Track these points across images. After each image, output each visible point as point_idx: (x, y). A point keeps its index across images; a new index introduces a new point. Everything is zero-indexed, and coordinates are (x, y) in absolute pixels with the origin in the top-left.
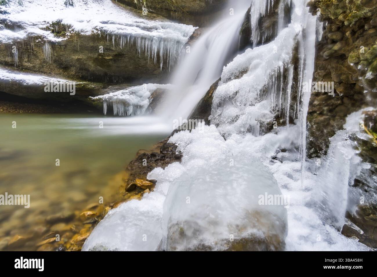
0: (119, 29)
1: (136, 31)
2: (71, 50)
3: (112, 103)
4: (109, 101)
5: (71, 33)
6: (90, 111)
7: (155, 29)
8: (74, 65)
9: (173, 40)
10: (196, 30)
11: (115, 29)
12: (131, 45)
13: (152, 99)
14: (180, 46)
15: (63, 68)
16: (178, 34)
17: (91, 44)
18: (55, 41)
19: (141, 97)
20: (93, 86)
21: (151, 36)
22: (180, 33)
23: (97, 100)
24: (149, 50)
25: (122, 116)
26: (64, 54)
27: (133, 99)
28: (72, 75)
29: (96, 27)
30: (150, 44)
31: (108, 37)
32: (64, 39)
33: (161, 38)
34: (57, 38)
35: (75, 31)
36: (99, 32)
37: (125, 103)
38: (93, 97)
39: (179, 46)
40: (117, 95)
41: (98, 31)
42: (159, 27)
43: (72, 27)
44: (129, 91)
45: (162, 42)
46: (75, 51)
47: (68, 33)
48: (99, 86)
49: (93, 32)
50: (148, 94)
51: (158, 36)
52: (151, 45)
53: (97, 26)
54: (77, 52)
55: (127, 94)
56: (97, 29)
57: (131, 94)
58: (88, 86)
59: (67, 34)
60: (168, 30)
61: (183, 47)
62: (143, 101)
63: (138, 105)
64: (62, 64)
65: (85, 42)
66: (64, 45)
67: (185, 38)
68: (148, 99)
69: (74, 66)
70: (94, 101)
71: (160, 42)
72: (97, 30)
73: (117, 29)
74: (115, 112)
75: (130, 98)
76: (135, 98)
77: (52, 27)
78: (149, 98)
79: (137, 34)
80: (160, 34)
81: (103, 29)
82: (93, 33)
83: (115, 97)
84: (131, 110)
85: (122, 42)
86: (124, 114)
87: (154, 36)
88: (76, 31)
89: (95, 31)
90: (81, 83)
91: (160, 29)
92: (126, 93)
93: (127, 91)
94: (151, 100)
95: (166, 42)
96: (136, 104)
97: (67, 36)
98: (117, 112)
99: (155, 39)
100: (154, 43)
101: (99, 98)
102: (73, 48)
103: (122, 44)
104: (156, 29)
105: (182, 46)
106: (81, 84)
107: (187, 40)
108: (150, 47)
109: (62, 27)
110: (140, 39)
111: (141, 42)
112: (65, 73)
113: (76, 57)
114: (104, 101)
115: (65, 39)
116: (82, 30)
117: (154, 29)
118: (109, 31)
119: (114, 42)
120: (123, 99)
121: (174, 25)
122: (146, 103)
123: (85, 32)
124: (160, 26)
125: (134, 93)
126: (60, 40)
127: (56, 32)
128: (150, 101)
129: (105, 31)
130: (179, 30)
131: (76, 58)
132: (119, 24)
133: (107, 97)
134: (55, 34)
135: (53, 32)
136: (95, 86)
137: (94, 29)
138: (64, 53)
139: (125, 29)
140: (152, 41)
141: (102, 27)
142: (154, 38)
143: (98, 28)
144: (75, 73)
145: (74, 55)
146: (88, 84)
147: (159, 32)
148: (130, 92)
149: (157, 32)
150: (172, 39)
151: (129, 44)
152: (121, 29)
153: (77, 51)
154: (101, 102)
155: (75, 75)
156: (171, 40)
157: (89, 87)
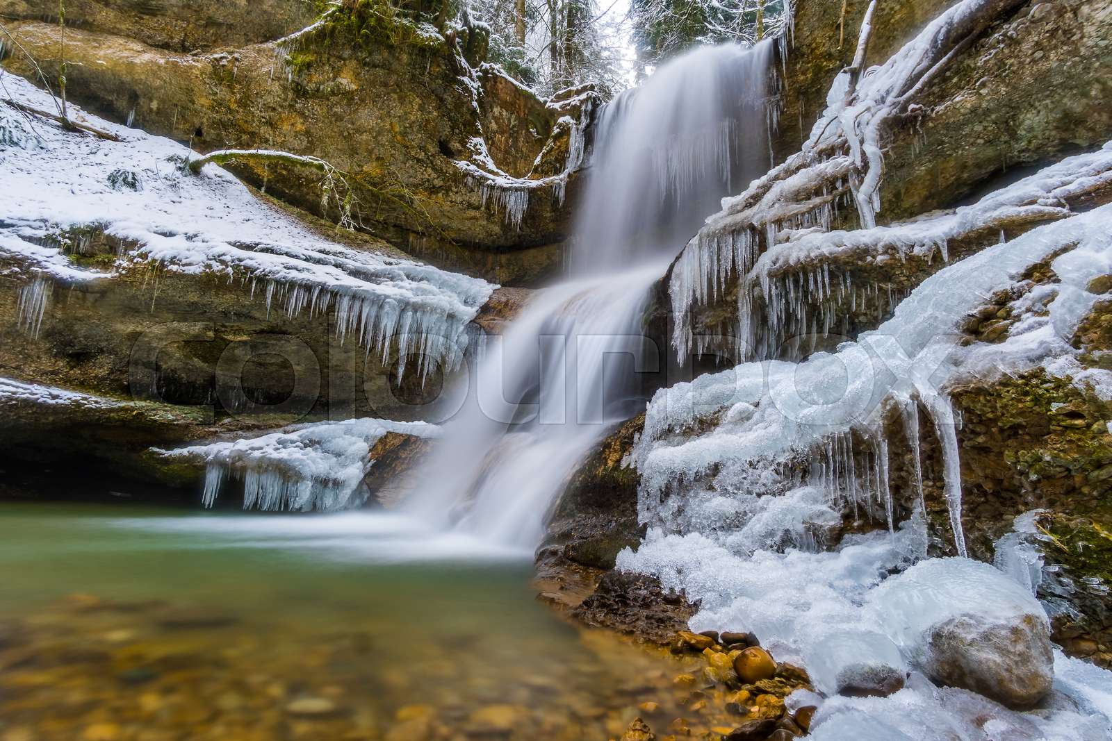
0: (288, 269)
1: (337, 279)
2: (117, 307)
3: (244, 469)
4: (233, 463)
5: (135, 261)
6: (119, 494)
7: (388, 278)
8: (113, 349)
9: (439, 311)
10: (495, 291)
11: (280, 268)
12: (320, 313)
13: (373, 462)
14: (454, 327)
15: (69, 355)
16: (450, 297)
17: (193, 297)
18: (71, 278)
19: (338, 455)
20: (171, 417)
21: (378, 296)
22: (455, 296)
23: (181, 460)
24: (370, 328)
25: (271, 512)
26: (90, 317)
27: (314, 463)
28: (96, 377)
29: (219, 256)
30: (373, 313)
31: (254, 285)
32: (102, 275)
33: (407, 304)
34: (76, 269)
35: (149, 259)
36: (230, 270)
37: (286, 472)
38: (163, 451)
39: (452, 325)
40: (261, 448)
41: (227, 267)
42: (399, 275)
43: (139, 248)
44: (300, 436)
45: (410, 313)
46: (132, 310)
47: (121, 262)
48: (189, 415)
49: (209, 266)
50: (362, 447)
51: (398, 297)
52: (378, 317)
53: (224, 254)
54: (136, 314)
55: (294, 445)
56: (223, 262)
57: (306, 446)
58: (155, 415)
59: (118, 262)
60: (424, 285)
61: (464, 330)
62: (344, 466)
63: (329, 480)
64: (72, 342)
65: (174, 289)
66: (97, 292)
67: (470, 308)
68: (361, 463)
69: (112, 352)
70: (166, 461)
71: (403, 311)
72: (222, 265)
73: (285, 267)
74: (248, 500)
75: (305, 457)
76: (322, 459)
77: (69, 238)
78: (363, 459)
79: (341, 286)
80: (404, 291)
81: (242, 263)
82: (208, 270)
83: (257, 454)
84: (305, 492)
85: (296, 302)
86: (277, 506)
87: (387, 297)
88: (154, 260)
89: (217, 267)
90: (132, 404)
91: (402, 280)
92: (293, 442)
93: (294, 436)
94: (370, 464)
95: (419, 314)
96: (322, 475)
97: (118, 268)
98: (255, 497)
99: (388, 302)
100: (387, 313)
101: (192, 453)
102: (126, 302)
103: (295, 309)
104: (392, 279)
105: (461, 328)
106: (132, 409)
107: (475, 314)
108: (373, 320)
109: (105, 242)
110: (350, 300)
111: (350, 309)
112: (72, 372)
113: (130, 328)
114: (211, 463)
115: (109, 276)
116: (175, 257)
117: (384, 277)
118: (261, 270)
119: (269, 301)
120: (280, 460)
121: (440, 276)
122: (353, 473)
123: (184, 265)
124: (401, 273)
125: (319, 443)
126: (88, 275)
127: (78, 253)
128: (364, 469)
129: (246, 268)
130: (453, 288)
131: (129, 330)
132: (287, 254)
133: (227, 452)
134: (73, 257)
135: (67, 251)
136: (177, 415)
137: (215, 259)
138: (91, 313)
139: (308, 270)
140: (381, 307)
141: (241, 257)
142: (387, 300)
143: (227, 258)
144: (109, 374)
145: (122, 322)
146: (154, 410)
147: (401, 287)
148: (305, 438)
149: (394, 286)
150: (436, 309)
151: (315, 309)
152: (296, 269)
153: (136, 312)
154: (195, 466)
155: (106, 379)
156: (433, 310)
157: (156, 418)
